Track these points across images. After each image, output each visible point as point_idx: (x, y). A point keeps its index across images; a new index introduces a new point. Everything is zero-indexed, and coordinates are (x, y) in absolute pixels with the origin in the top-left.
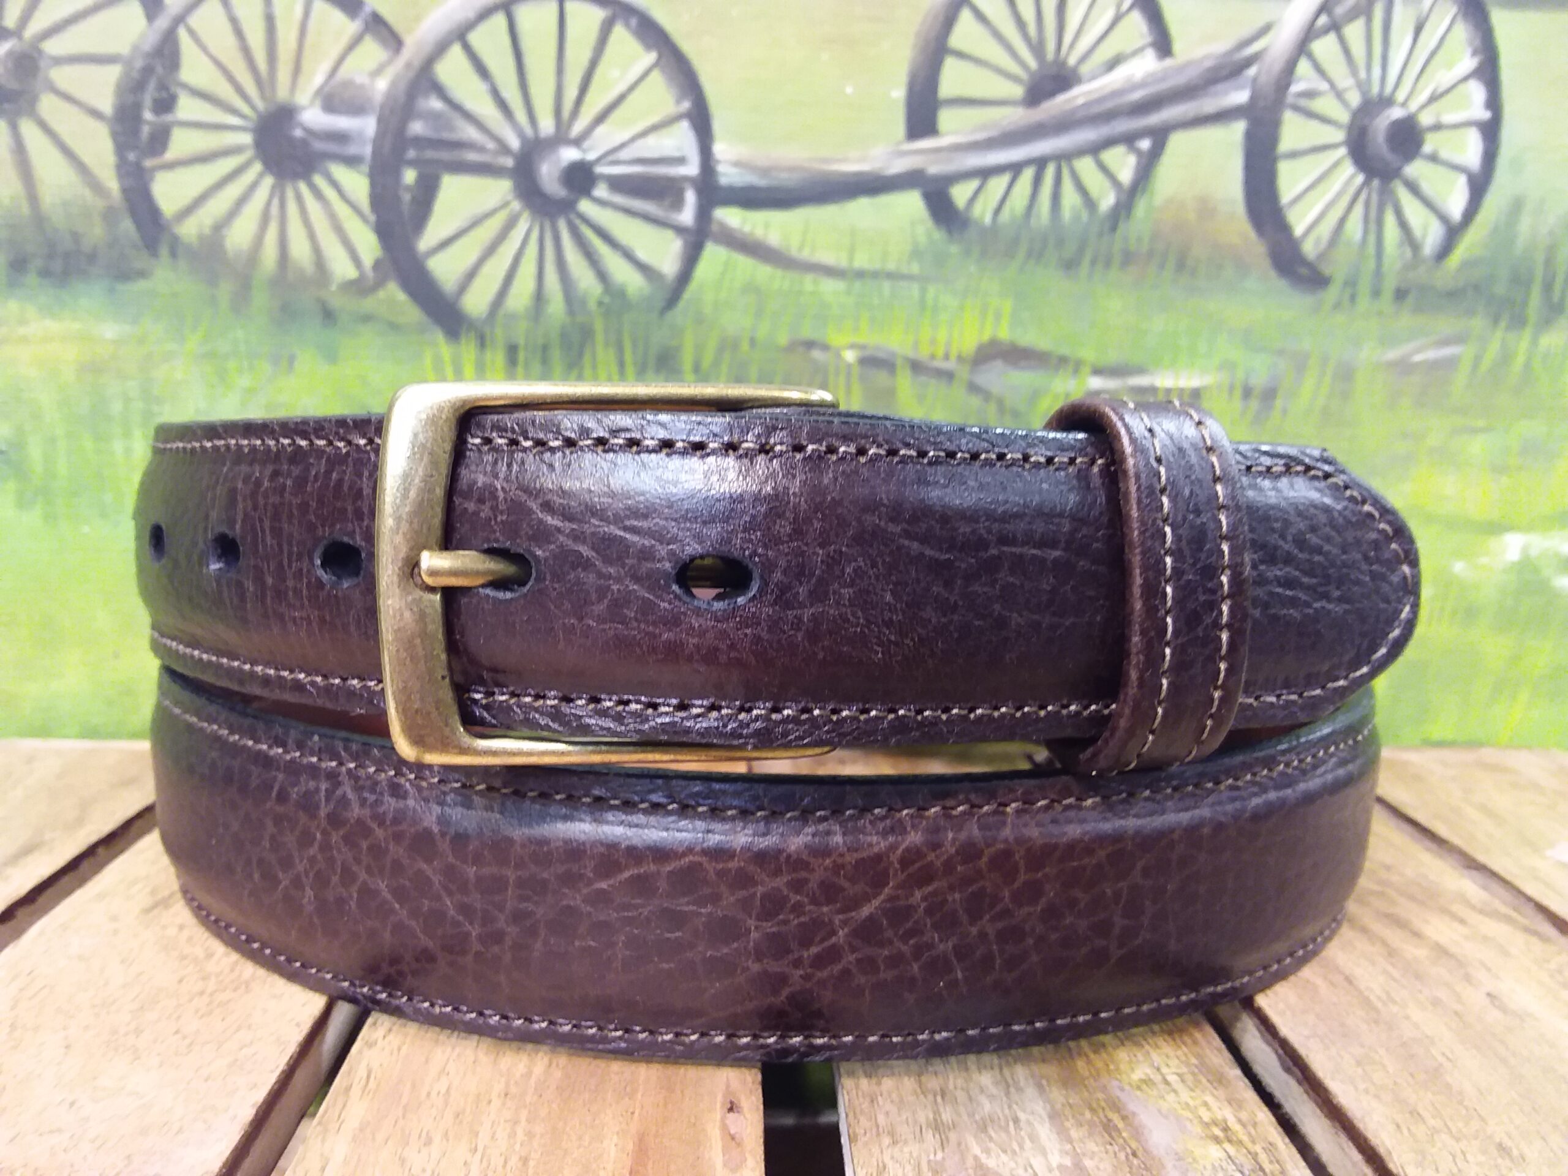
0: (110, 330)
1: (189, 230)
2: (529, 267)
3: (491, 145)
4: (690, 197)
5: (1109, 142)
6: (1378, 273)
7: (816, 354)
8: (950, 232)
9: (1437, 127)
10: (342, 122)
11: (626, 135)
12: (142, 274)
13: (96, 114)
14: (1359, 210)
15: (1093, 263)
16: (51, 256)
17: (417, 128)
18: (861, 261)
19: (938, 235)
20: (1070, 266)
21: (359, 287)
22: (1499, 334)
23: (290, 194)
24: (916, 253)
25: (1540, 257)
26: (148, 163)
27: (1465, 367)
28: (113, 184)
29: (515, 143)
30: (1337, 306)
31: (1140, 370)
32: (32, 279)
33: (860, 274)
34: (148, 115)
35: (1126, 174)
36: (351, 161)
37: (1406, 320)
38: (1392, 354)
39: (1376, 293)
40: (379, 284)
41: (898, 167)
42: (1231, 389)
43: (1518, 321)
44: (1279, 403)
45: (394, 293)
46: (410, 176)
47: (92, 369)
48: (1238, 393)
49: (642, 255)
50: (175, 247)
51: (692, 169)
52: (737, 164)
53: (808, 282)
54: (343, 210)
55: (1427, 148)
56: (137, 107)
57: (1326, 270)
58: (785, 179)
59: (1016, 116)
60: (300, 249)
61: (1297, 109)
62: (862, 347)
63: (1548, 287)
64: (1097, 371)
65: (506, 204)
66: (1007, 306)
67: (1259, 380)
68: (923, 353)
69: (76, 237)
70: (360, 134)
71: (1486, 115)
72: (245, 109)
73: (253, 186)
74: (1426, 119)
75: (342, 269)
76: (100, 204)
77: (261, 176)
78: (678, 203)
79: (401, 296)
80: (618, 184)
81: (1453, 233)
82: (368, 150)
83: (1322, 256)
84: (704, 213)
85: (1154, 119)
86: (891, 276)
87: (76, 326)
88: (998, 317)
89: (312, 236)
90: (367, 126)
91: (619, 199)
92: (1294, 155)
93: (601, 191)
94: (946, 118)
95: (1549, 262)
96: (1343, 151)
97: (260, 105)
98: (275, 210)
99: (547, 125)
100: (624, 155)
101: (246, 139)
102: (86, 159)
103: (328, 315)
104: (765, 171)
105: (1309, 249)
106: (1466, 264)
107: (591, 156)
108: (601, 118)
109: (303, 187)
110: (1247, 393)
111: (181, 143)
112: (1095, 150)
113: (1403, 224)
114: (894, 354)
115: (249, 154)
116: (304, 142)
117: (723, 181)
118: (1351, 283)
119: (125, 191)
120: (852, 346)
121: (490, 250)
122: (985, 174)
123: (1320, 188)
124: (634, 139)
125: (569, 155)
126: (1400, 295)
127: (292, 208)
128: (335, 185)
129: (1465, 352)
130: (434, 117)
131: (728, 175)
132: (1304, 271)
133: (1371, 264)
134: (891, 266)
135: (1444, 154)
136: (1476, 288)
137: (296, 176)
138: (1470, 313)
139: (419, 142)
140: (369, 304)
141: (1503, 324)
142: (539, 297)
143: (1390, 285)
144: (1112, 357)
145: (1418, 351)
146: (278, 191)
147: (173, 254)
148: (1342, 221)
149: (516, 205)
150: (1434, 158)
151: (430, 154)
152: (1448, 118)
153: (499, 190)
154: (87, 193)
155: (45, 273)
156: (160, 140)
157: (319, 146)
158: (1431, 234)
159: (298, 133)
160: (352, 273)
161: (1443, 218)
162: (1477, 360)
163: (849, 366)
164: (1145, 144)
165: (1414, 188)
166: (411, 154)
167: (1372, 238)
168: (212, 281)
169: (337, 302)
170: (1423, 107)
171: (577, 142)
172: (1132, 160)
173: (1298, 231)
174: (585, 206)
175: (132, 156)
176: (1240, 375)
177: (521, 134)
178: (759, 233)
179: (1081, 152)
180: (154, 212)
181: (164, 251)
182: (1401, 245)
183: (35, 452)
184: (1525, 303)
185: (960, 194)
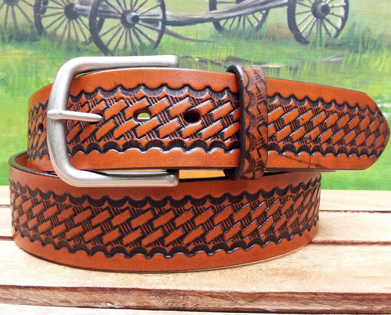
0: (30, 52)
1: (49, 30)
2: (123, 39)
3: (116, 12)
4: (160, 23)
5: (256, 11)
6: (321, 41)
7: (189, 59)
8: (219, 31)
9: (333, 7)
10: (84, 7)
11: (146, 10)
12: (38, 40)
13: (31, 5)
14: (315, 26)
15: (253, 38)
16: (18, 36)
17: (100, 8)
18: (199, 38)
19: (217, 32)
20: (248, 39)
21: (86, 43)
22: (352, 54)
23: (71, 22)
24: (212, 36)
25: (361, 36)
26: (41, 16)
27: (344, 63)
28: (33, 20)
29: (121, 12)
30: (311, 48)
31: (265, 63)
32: (14, 41)
33: (199, 41)
34: (42, 5)
35: (260, 19)
36: (85, 16)
37: (328, 51)
38: (326, 60)
39: (321, 45)
40: (90, 42)
41: (207, 17)
42: (287, 67)
43: (357, 52)
44: (298, 71)
45: (93, 44)
46: (98, 19)
47: (25, 61)
48: (288, 69)
49: (149, 36)
50: (46, 34)
51: (161, 17)
52: (171, 16)
53: (187, 43)
54: (83, 26)
55: (331, 12)
56: (40, 3)
57: (308, 40)
58: (181, 19)
59: (235, 5)
60: (73, 35)
61: (299, 3)
62: (200, 58)
63: (363, 43)
64: (255, 64)
65: (119, 25)
66: (233, 48)
67: (293, 66)
68: (214, 59)
69: (24, 31)
70: (88, 9)
71: (345, 4)
72: (63, 4)
73: (64, 21)
74: (330, 5)
75: (82, 39)
76: (30, 24)
77: (65, 19)
78: (157, 25)
79: (95, 45)
80: (144, 20)
81: (339, 31)
82: (89, 13)
83: (307, 37)
84: (163, 27)
85: (266, 6)
86: (206, 41)
87: (22, 51)
88: (231, 51)
89: (76, 32)
90: (89, 8)
91: (144, 24)
92: (299, 14)
93: (140, 22)
94: (218, 6)
95: (363, 38)
96: (311, 13)
97: (66, 3)
98: (68, 26)
99: (129, 8)
100: (146, 14)
101: (63, 11)
102: (28, 15)
103: (78, 50)
104: (177, 18)
105: (304, 35)
106: (342, 38)
107: (138, 14)
108: (141, 6)
109: (74, 21)
110: (291, 69)
111: (49, 11)
112: (252, 13)
113: (326, 29)
114: (207, 59)
115: (63, 14)
116: (76, 12)
117: (168, 20)
118: (315, 43)
119: (35, 21)
120: (197, 57)
121: (115, 35)
122: (227, 18)
123: (306, 21)
124: (148, 11)
125: (134, 14)
126: (327, 46)
127: (72, 26)
128: (81, 20)
129: (344, 59)
130: (104, 6)
131: (169, 18)
132: (303, 40)
133: (319, 38)
134: (206, 39)
135: (335, 13)
136: (345, 43)
137: (73, 19)
138: (344, 50)
139: (100, 11)
140: (87, 47)
141: (353, 52)
142: (126, 46)
143: (324, 43)
144: (258, 60)
145: (332, 59)
146: (69, 21)
147: (45, 36)
148: (311, 29)
149: (121, 25)
150: (333, 14)
151: (103, 14)
152: (336, 5)
153: (118, 22)
154: (27, 22)
155: (17, 39)
156: (44, 11)
157: (78, 12)
158: (333, 31)
159: (74, 9)
160: (84, 40)
161: (336, 28)
162: (347, 61)
163: (196, 62)
164: (264, 12)
165: (328, 21)
166: (98, 14)
167: (319, 32)
168: (53, 42)
169: (80, 46)
170: (329, 2)
171: (135, 11)
172: (261, 15)
173: (301, 31)
174: (137, 25)
175: (37, 14)
176: (289, 64)
177: (123, 10)
178: (176, 31)
179: (250, 13)
180: (42, 26)
181: (43, 35)
182: (326, 34)
183: (11, 79)
184: (358, 48)
185: (222, 23)
